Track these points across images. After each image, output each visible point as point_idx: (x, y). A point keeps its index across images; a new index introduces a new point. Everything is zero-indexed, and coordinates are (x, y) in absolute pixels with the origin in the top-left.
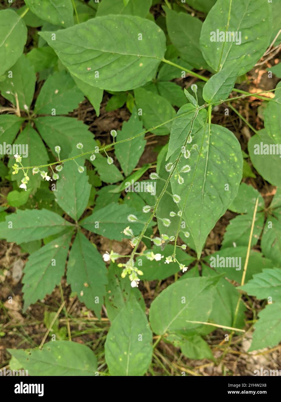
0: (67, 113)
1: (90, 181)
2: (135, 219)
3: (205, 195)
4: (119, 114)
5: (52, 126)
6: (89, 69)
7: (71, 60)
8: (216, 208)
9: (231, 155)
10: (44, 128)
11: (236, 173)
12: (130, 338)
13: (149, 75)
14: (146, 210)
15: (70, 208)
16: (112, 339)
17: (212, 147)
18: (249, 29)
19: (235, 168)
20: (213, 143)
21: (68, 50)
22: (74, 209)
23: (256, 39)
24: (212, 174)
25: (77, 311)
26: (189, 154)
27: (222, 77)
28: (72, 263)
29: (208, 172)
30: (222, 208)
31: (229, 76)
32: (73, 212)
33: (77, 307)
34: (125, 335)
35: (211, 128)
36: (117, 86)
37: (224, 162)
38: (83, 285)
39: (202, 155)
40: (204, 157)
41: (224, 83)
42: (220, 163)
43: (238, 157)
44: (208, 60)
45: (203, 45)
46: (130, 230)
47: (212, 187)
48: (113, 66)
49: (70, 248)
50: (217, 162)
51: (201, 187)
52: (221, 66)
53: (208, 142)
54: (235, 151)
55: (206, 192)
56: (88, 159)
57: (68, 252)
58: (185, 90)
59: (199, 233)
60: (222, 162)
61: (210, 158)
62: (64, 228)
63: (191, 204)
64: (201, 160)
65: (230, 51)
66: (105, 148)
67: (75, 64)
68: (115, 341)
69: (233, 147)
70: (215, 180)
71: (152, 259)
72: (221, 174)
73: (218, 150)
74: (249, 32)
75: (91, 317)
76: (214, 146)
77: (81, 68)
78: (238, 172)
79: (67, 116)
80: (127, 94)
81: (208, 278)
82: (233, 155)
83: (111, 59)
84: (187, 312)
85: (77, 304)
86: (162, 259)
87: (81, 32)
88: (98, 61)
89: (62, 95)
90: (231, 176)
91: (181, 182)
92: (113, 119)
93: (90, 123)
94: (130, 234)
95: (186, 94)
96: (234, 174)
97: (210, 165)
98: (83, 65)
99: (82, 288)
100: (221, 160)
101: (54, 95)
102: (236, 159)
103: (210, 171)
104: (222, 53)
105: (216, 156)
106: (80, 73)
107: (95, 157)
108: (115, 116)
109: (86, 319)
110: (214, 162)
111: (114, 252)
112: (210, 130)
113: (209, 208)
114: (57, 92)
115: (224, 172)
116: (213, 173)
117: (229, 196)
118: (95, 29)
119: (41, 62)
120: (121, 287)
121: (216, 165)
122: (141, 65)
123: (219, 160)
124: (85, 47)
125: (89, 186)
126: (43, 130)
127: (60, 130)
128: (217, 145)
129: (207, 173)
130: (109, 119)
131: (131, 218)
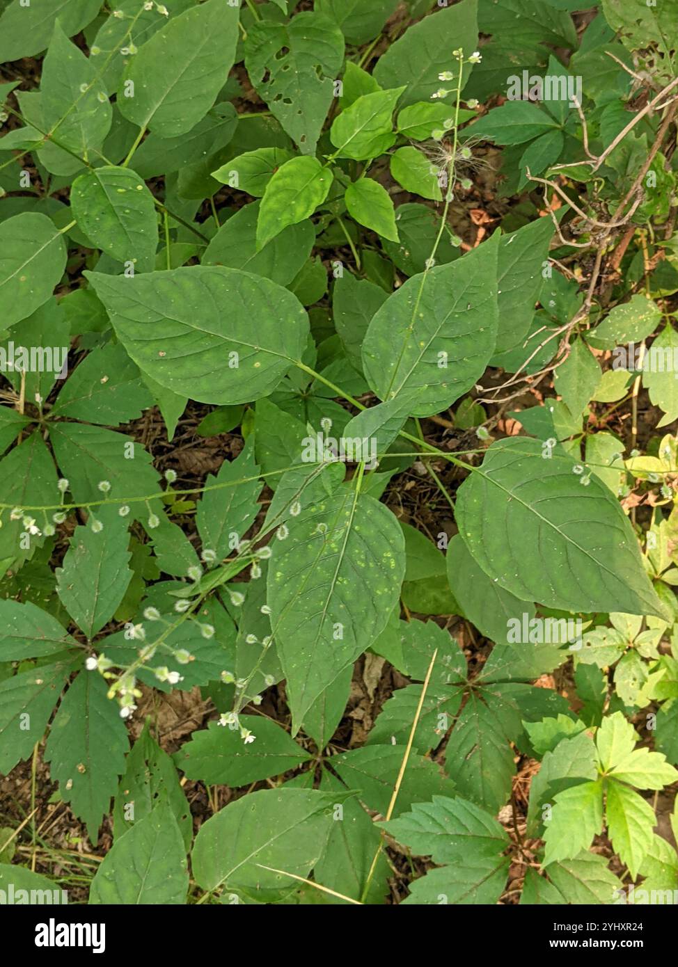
0: (117, 425)
1: (131, 564)
2: (155, 616)
3: (326, 620)
4: (228, 445)
5: (82, 443)
6: (161, 354)
7: (132, 331)
8: (342, 647)
9: (385, 555)
10: (65, 446)
11: (390, 589)
12: (144, 879)
13: (268, 386)
14: (180, 606)
15: (83, 610)
16: (107, 874)
17: (355, 533)
18: (453, 339)
19: (389, 579)
20: (356, 528)
21: (131, 314)
22: (90, 614)
23: (461, 360)
24: (345, 582)
25: (59, 833)
26: (287, 533)
27: (381, 415)
28: (62, 720)
29: (340, 578)
30: (353, 649)
31: (395, 415)
32: (87, 621)
33: (60, 826)
34: (135, 872)
35: (357, 501)
36: (206, 394)
37: (371, 565)
38: (74, 768)
39: (333, 545)
40: (336, 550)
41: (383, 425)
42: (363, 565)
43: (397, 561)
44: (372, 380)
45: (367, 353)
46: (142, 631)
47: (341, 606)
48: (207, 356)
49: (67, 688)
50: (359, 562)
51: (322, 603)
52: (394, 394)
53: (348, 524)
54: (394, 550)
55: (329, 614)
56: (142, 521)
57: (61, 695)
58: (309, 425)
59: (303, 689)
60: (368, 566)
61: (347, 553)
62: (61, 649)
63: (299, 631)
64: (331, 553)
65: (413, 372)
66: (149, 498)
67: (140, 341)
68: (112, 879)
69: (391, 541)
70: (349, 595)
71: (163, 679)
72: (362, 586)
73: (364, 541)
74: (453, 345)
75: (85, 852)
76: (356, 532)
77: (148, 350)
78: (393, 589)
79: (115, 430)
80: (246, 409)
81: (324, 794)
82: (389, 555)
83: (207, 344)
84: (270, 853)
85: (60, 819)
86: (179, 682)
87: (163, 286)
88: (180, 344)
89: (113, 389)
90: (379, 592)
91: (256, 574)
92: (214, 451)
93: (165, 449)
94: (141, 635)
95: (309, 432)
96: (386, 590)
97: (344, 566)
98: (153, 345)
99: (72, 772)
100: (366, 561)
101: (99, 386)
102: (393, 564)
103: (343, 577)
104: (396, 373)
105: (358, 552)
106: (144, 359)
107: (127, 511)
108: (219, 446)
109: (73, 854)
110: (353, 562)
111: (106, 657)
112: (355, 503)
113: (330, 646)
114: (105, 379)
115: (368, 582)
116: (348, 581)
117: (369, 630)
118: (188, 285)
119: (87, 317)
120: (151, 789)
121: (355, 568)
122: (257, 364)
123: (362, 561)
124: (164, 314)
125: (128, 573)
126: (62, 448)
127: (96, 454)
128: (365, 532)
129: (337, 580)
130: (206, 450)
131: (151, 613)
